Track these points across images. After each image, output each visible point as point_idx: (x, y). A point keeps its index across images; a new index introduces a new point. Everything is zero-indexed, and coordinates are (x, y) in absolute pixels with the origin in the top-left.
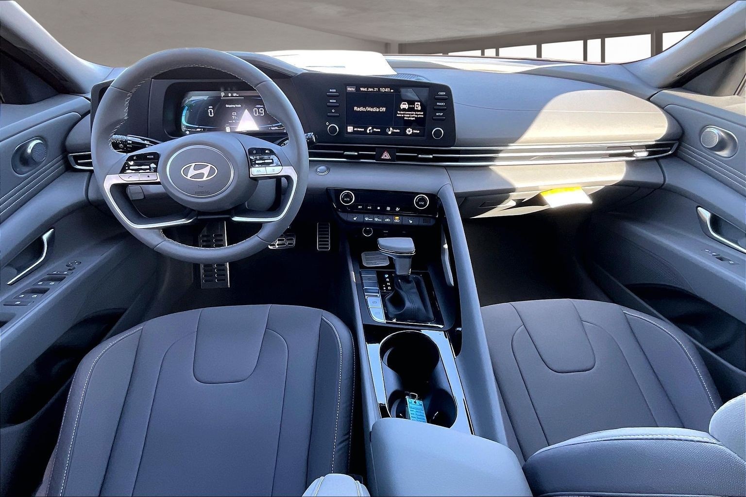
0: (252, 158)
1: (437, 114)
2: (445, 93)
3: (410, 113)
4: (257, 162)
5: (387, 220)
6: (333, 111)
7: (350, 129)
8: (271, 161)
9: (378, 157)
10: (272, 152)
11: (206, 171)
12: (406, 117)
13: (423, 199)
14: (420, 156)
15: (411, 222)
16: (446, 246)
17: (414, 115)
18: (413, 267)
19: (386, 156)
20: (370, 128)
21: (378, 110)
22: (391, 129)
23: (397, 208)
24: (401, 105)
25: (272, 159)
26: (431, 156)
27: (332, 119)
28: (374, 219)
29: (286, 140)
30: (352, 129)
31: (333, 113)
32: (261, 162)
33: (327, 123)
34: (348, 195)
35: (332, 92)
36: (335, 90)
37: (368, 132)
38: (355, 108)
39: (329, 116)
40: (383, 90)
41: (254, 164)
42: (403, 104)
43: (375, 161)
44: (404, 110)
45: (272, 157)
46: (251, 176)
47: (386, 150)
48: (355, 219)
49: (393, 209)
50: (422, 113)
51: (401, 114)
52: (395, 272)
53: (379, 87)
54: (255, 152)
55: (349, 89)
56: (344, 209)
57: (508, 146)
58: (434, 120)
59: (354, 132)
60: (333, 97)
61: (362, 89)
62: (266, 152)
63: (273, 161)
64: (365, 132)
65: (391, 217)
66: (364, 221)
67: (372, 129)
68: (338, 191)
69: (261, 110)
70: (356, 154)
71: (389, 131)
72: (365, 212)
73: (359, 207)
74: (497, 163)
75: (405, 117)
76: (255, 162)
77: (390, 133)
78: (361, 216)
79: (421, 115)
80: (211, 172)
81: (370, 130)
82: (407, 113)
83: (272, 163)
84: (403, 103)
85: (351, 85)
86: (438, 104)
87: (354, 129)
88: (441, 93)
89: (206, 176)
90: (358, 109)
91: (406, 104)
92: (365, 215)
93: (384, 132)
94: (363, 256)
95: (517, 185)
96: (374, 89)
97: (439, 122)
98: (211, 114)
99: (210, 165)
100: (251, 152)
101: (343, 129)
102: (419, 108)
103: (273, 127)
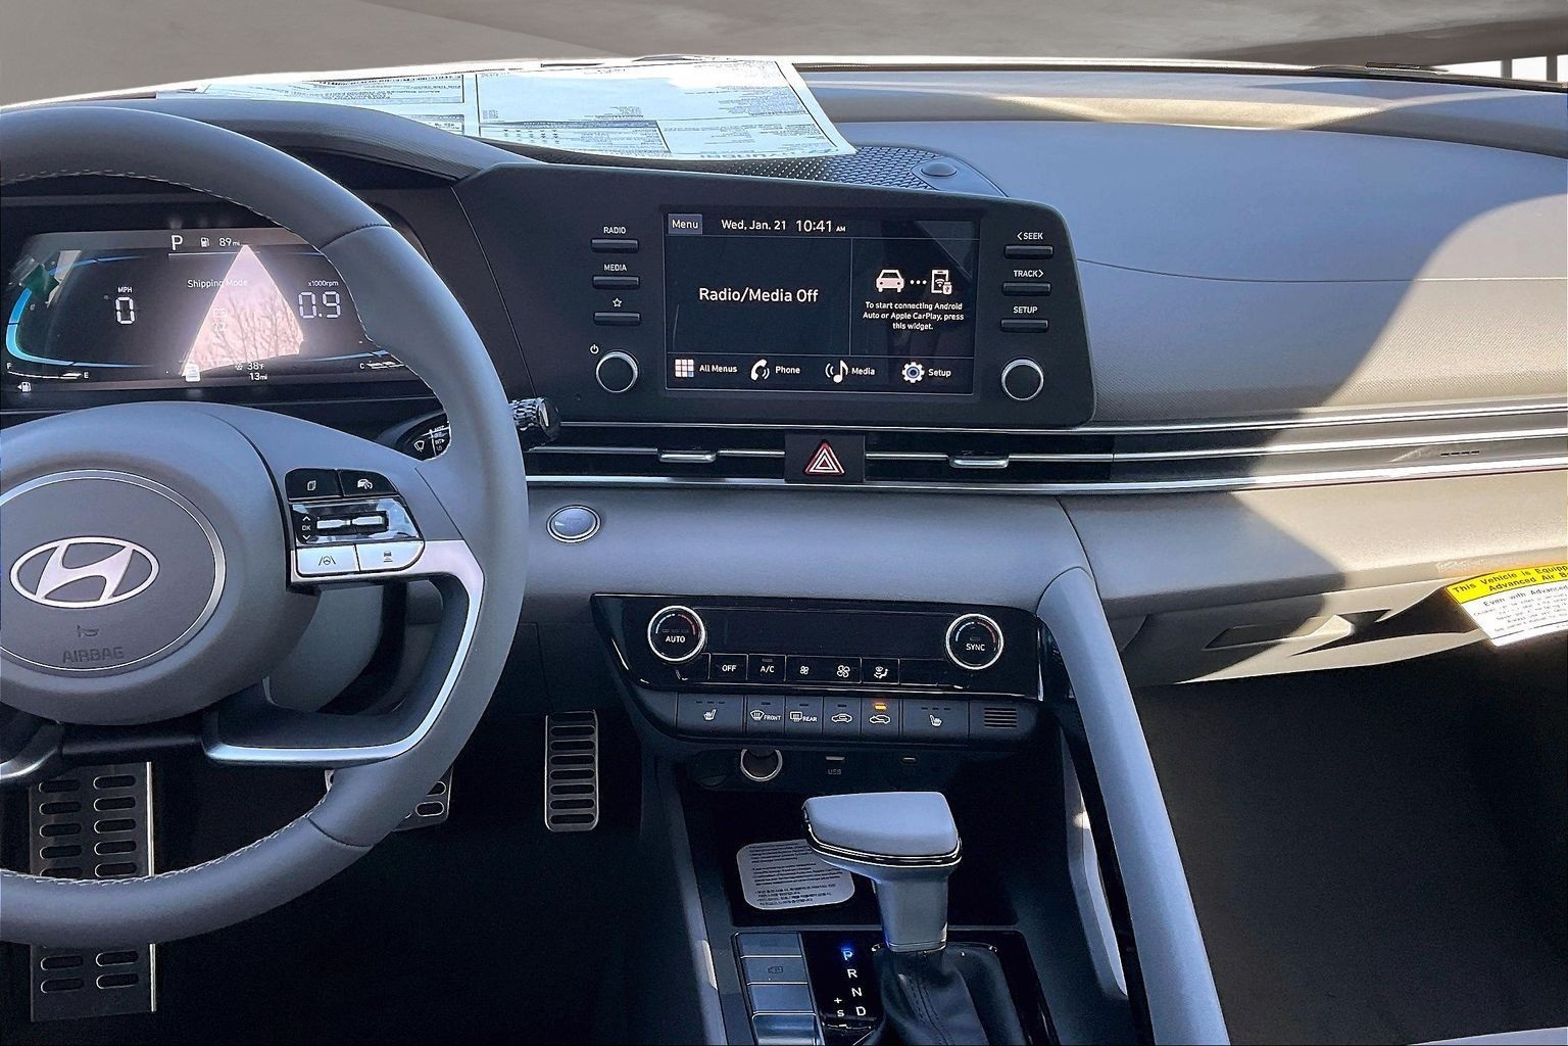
0: (299, 508)
1: (1018, 310)
2: (1040, 236)
3: (913, 306)
4: (321, 525)
5: (843, 717)
6: (617, 303)
7: (684, 368)
8: (377, 520)
9: (792, 469)
10: (382, 486)
11: (112, 570)
12: (899, 321)
13: (981, 633)
14: (958, 462)
15: (937, 722)
16: (1084, 820)
17: (927, 315)
18: (957, 910)
19: (825, 462)
20: (763, 363)
21: (789, 297)
22: (843, 364)
23: (879, 669)
24: (879, 280)
25: (383, 514)
26: (1003, 463)
27: (613, 333)
28: (786, 716)
29: (433, 423)
30: (691, 369)
31: (617, 310)
32: (338, 523)
33: (594, 349)
34: (678, 623)
35: (612, 236)
36: (622, 230)
37: (754, 376)
38: (703, 293)
39: (599, 322)
40: (807, 226)
41: (307, 533)
42: (885, 276)
43: (781, 482)
44: (890, 295)
45: (384, 503)
46: (295, 578)
47: (823, 441)
48: (709, 716)
49: (863, 673)
50: (960, 307)
51: (880, 311)
52: (880, 937)
53: (791, 215)
54: (312, 485)
55: (678, 224)
56: (664, 679)
57: (1297, 415)
58: (1004, 330)
59: (699, 379)
60: (617, 253)
61: (726, 224)
62: (360, 484)
63: (386, 521)
64: (742, 380)
65: (854, 703)
66: (745, 724)
67: (771, 365)
68: (640, 607)
69: (332, 299)
70: (708, 457)
71: (837, 372)
72: (749, 685)
73: (727, 668)
74: (1262, 479)
75: (894, 320)
76: (314, 524)
77: (838, 379)
78: (736, 702)
79: (955, 312)
80: (136, 571)
81: (760, 370)
82: (901, 306)
83: (383, 527)
84: (884, 271)
85: (682, 210)
86: (1019, 273)
87: (697, 367)
88: (1028, 236)
89: (110, 587)
90: (715, 296)
91: (895, 275)
92: (751, 700)
93: (814, 378)
94: (744, 858)
95: (1351, 561)
96: (772, 225)
97: (1026, 338)
98: (126, 316)
99: (130, 547)
100: (297, 482)
101: (657, 370)
102: (948, 290)
103: (375, 359)
